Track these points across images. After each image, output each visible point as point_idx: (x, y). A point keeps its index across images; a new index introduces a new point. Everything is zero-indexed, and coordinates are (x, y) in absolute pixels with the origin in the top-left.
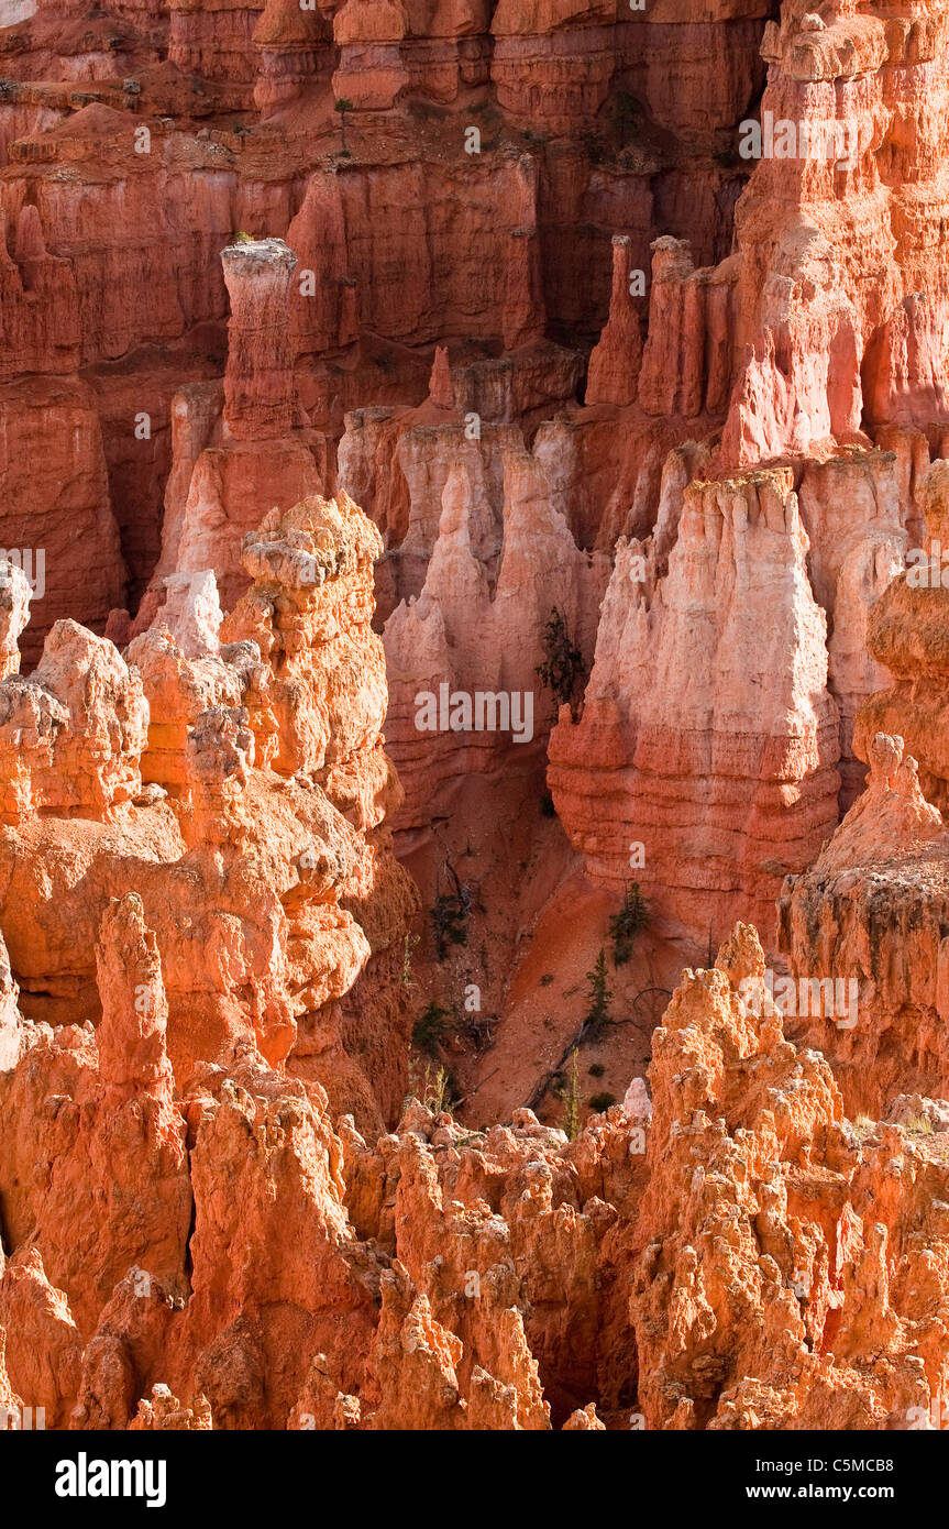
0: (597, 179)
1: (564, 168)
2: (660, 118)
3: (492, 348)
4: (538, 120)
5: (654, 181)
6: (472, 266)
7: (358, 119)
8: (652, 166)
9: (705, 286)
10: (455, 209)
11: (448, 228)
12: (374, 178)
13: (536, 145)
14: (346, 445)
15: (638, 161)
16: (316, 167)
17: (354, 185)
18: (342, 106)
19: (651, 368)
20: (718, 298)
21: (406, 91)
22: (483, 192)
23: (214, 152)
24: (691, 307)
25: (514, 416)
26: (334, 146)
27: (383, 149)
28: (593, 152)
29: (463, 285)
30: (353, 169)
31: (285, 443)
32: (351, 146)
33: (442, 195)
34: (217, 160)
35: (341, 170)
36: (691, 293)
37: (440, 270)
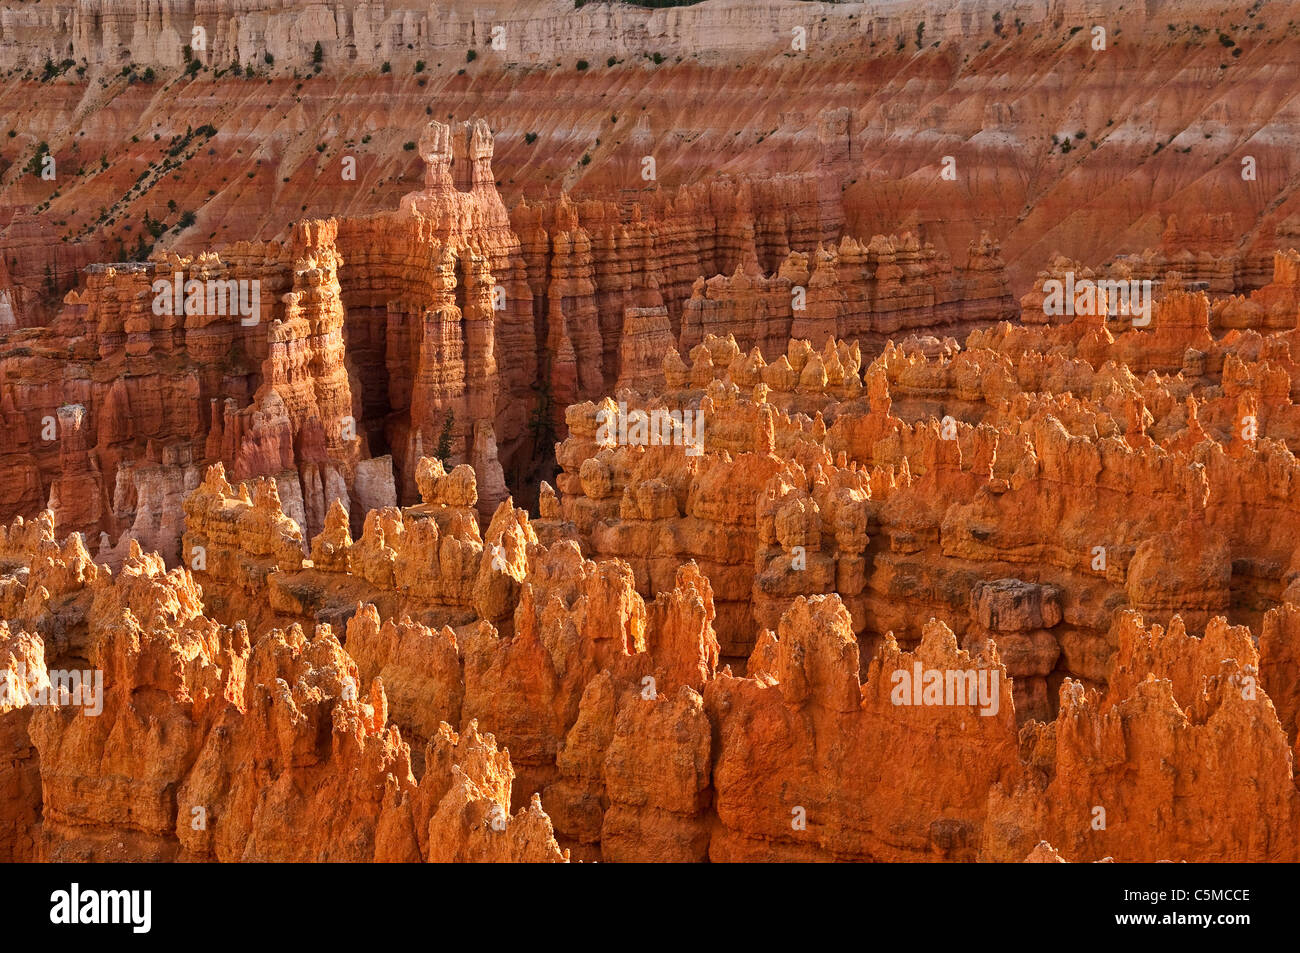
0: (225, 378)
1: (212, 374)
2: (250, 356)
3: (187, 438)
4: (202, 358)
5: (248, 377)
6: (179, 410)
7: (134, 359)
8: (245, 373)
9: (241, 416)
10: (172, 390)
11: (170, 396)
12: (140, 380)
13: (201, 367)
14: (119, 476)
15: (240, 372)
16: (118, 377)
17: (132, 384)
18: (127, 355)
19: (224, 445)
20: (246, 419)
21: (152, 350)
22: (181, 384)
23: (83, 372)
24: (237, 423)
25: (194, 462)
26: (126, 369)
27: (144, 369)
28: (223, 368)
29: (176, 417)
30: (130, 377)
31: (83, 477)
32: (131, 369)
33: (167, 385)
34: (84, 375)
35: (126, 378)
36: (236, 418)
37: (167, 411)
